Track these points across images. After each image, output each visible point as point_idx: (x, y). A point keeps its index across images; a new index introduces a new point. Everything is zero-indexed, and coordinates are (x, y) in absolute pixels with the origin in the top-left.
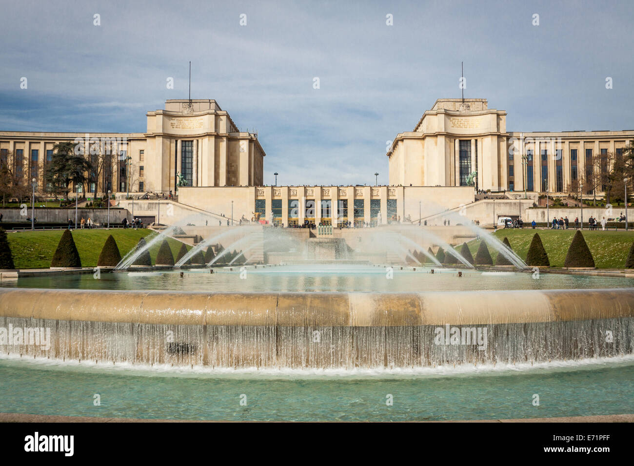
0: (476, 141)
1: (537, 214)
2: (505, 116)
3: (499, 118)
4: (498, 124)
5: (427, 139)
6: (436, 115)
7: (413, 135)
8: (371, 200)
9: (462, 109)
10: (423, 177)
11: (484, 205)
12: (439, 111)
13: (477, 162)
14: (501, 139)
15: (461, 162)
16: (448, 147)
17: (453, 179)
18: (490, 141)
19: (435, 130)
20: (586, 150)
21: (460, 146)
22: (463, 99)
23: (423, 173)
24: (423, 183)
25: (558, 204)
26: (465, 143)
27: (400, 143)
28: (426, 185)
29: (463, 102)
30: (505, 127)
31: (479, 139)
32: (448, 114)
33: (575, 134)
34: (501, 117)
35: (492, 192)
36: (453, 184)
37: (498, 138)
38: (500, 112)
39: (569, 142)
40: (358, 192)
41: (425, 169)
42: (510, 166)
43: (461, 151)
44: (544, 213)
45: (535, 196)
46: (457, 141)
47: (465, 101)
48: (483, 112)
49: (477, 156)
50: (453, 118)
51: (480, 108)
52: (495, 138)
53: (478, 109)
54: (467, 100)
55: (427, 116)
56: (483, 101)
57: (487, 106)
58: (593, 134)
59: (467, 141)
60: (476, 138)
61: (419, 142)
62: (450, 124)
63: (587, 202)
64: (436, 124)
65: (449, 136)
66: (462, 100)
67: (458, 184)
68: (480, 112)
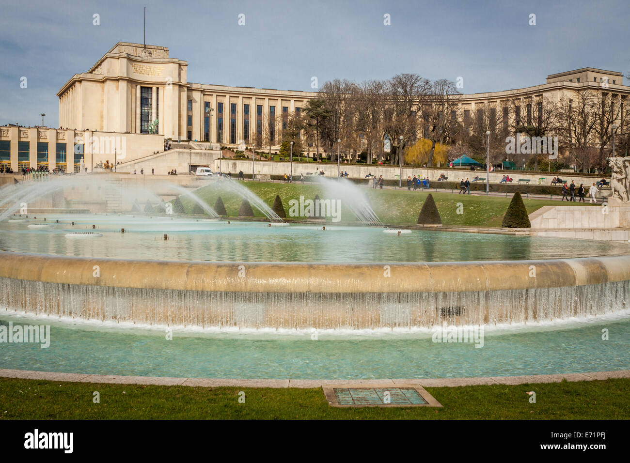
0: (158, 88)
1: (228, 164)
2: (186, 67)
3: (181, 68)
4: (180, 74)
5: (108, 82)
6: (118, 58)
7: (92, 78)
8: (56, 143)
9: (144, 55)
10: (102, 121)
11: (176, 155)
12: (122, 54)
13: (157, 110)
14: (182, 89)
15: (142, 109)
16: (129, 92)
17: (134, 125)
18: (172, 90)
19: (117, 74)
20: (258, 105)
21: (141, 92)
22: (145, 45)
23: (102, 117)
24: (102, 127)
25: (240, 156)
26: (146, 89)
27: (77, 84)
28: (106, 131)
29: (145, 48)
30: (186, 78)
31: (160, 87)
32: (130, 59)
33: (248, 90)
34: (182, 67)
35: (173, 141)
36: (133, 131)
37: (179, 88)
38: (182, 63)
39: (243, 97)
40: (42, 134)
41: (105, 113)
42: (189, 116)
43: (142, 98)
44: (235, 164)
45: (217, 147)
46: (139, 87)
47: (147, 47)
48: (165, 60)
49: (157, 104)
50: (135, 63)
51: (162, 56)
52: (177, 88)
53: (159, 57)
54: (149, 47)
55: (108, 59)
56: (164, 49)
57: (168, 54)
58: (263, 91)
59: (148, 88)
60: (157, 86)
61: (98, 85)
62: (132, 69)
63: (264, 155)
64: (118, 67)
65: (131, 82)
66: (143, 46)
67: (138, 131)
68: (162, 60)
